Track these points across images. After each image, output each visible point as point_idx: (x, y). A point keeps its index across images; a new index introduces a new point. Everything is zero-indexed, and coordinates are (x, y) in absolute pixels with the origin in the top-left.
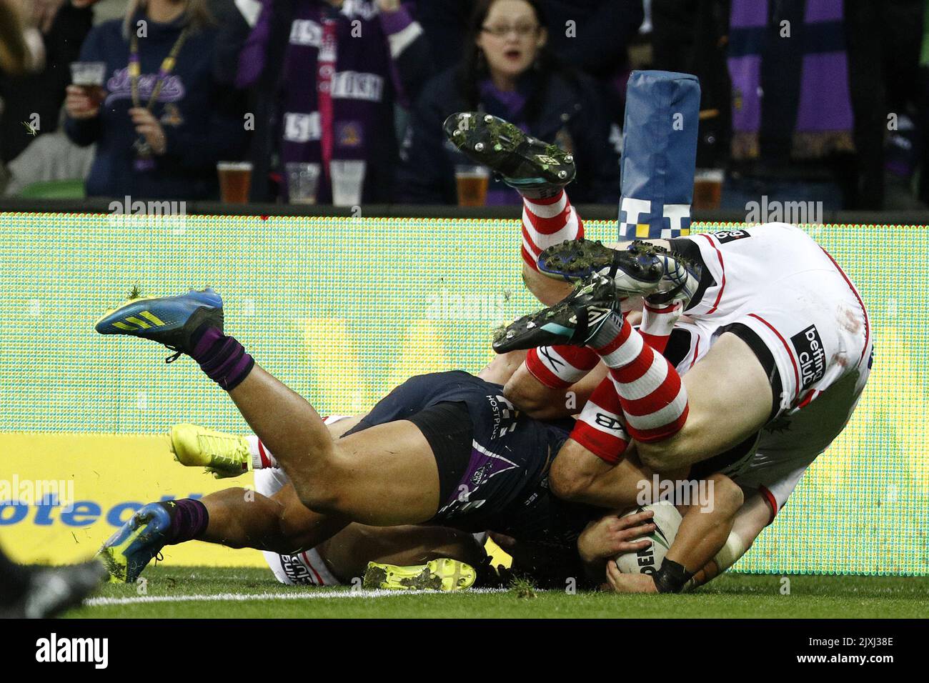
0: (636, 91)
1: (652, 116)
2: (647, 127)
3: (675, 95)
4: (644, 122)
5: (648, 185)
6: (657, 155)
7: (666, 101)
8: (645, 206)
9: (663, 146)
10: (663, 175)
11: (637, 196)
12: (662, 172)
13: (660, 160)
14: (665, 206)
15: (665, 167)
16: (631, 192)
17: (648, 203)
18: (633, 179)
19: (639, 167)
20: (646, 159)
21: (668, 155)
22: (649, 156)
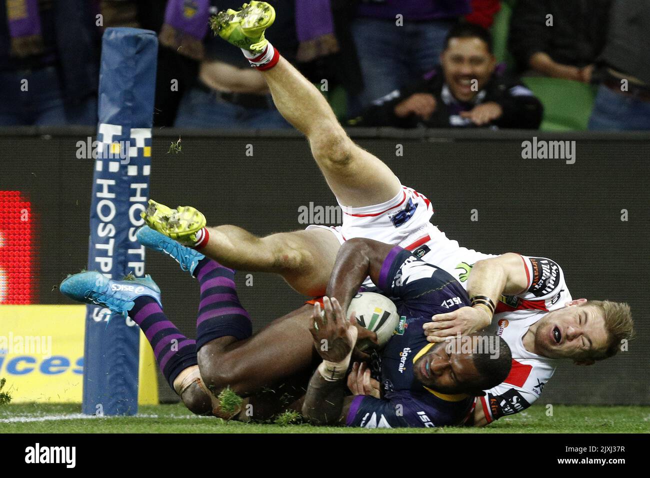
0: (110, 44)
1: (122, 62)
2: (118, 71)
3: (139, 46)
4: (116, 66)
5: (119, 114)
6: (125, 91)
7: (132, 51)
8: (117, 130)
9: (130, 84)
10: (129, 106)
11: (111, 122)
12: (129, 104)
13: (129, 95)
14: (132, 130)
15: (130, 101)
16: (107, 119)
17: (119, 128)
18: (108, 109)
19: (112, 100)
20: (117, 94)
21: (134, 91)
22: (119, 92)
